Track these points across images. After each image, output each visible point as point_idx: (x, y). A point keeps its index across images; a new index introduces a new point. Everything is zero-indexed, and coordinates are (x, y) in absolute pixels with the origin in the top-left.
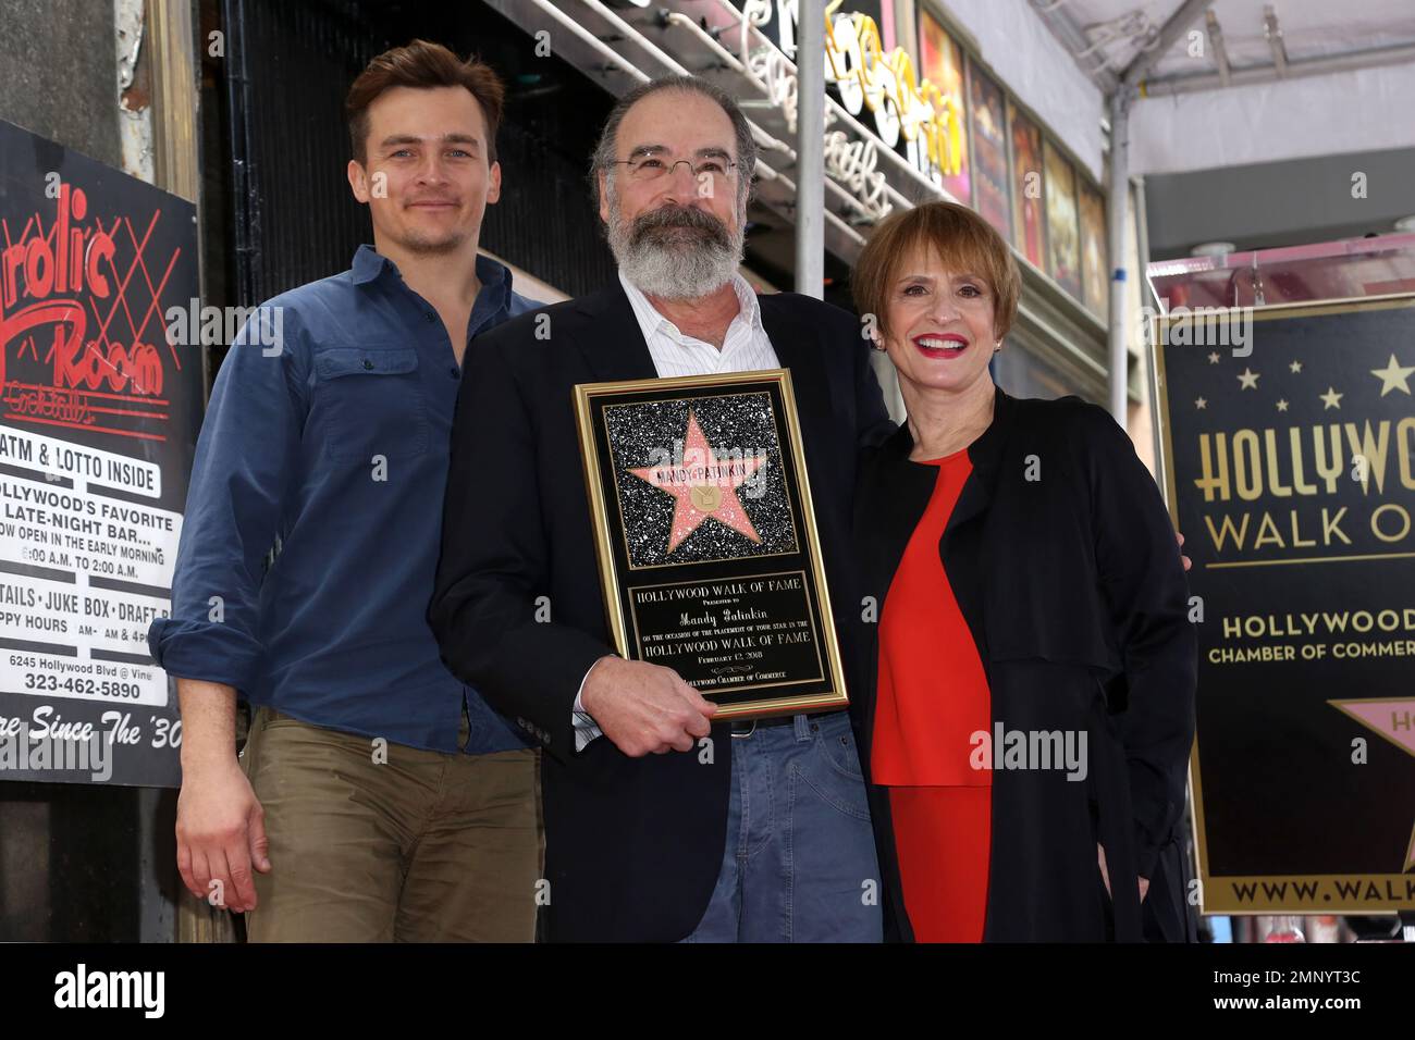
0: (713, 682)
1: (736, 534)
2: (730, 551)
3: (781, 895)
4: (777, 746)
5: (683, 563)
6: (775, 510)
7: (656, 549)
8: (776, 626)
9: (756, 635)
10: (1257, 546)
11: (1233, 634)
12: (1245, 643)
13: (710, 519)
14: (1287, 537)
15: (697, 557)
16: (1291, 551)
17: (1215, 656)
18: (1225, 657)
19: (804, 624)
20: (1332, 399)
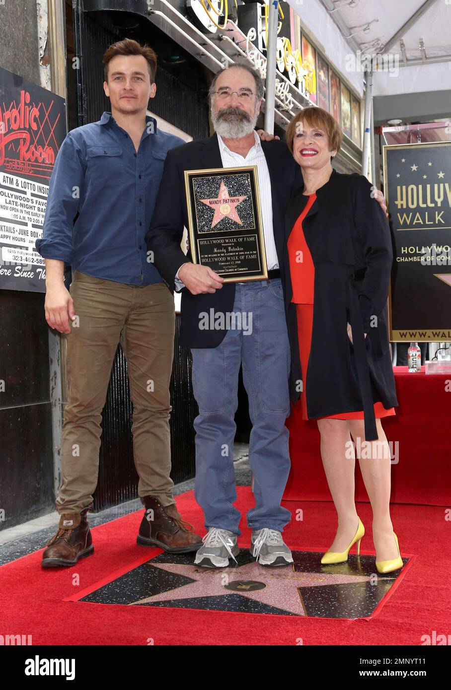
0: (223, 271)
1: (234, 222)
2: (232, 227)
3: (255, 335)
4: (255, 288)
5: (216, 232)
6: (248, 214)
7: (207, 227)
8: (246, 253)
9: (239, 255)
10: (414, 224)
11: (404, 252)
12: (408, 255)
13: (226, 217)
14: (424, 221)
15: (221, 230)
16: (425, 225)
17: (398, 259)
18: (401, 260)
19: (255, 252)
20: (441, 175)
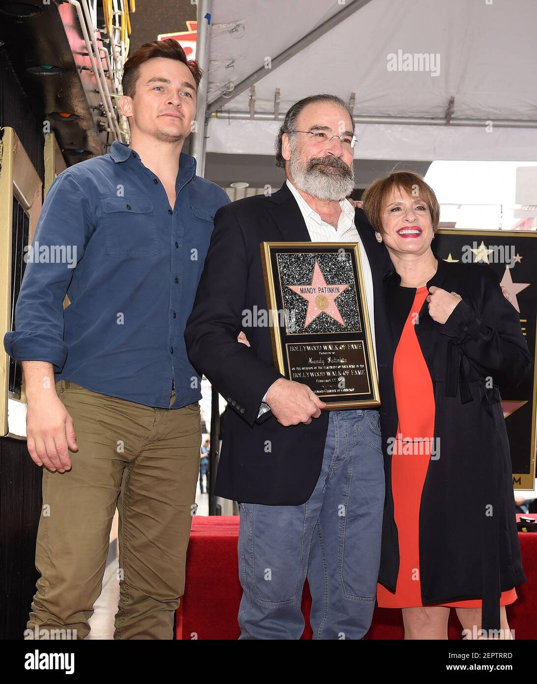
0: (322, 391)
1: (334, 321)
2: (331, 329)
4: (349, 417)
5: (311, 333)
6: (352, 310)
7: (299, 326)
8: (350, 367)
9: (342, 370)
13: (323, 313)
15: (317, 331)
19: (362, 366)
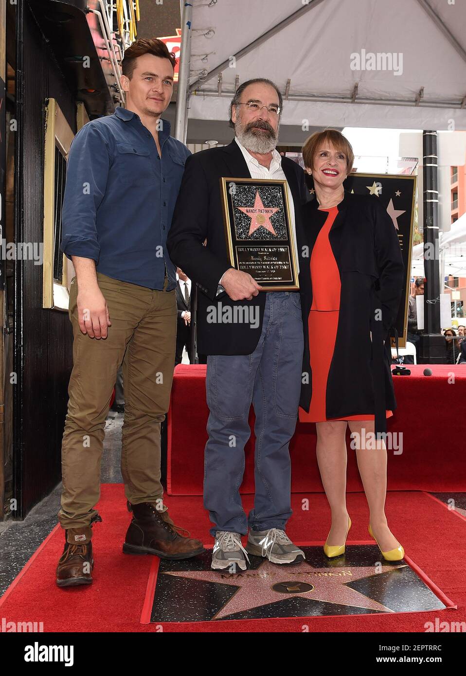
0: (260, 279)
4: (280, 296)
5: (253, 240)
6: (281, 225)
7: (245, 234)
8: (279, 263)
9: (274, 265)
13: (262, 227)
19: (288, 263)
